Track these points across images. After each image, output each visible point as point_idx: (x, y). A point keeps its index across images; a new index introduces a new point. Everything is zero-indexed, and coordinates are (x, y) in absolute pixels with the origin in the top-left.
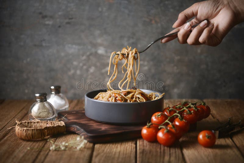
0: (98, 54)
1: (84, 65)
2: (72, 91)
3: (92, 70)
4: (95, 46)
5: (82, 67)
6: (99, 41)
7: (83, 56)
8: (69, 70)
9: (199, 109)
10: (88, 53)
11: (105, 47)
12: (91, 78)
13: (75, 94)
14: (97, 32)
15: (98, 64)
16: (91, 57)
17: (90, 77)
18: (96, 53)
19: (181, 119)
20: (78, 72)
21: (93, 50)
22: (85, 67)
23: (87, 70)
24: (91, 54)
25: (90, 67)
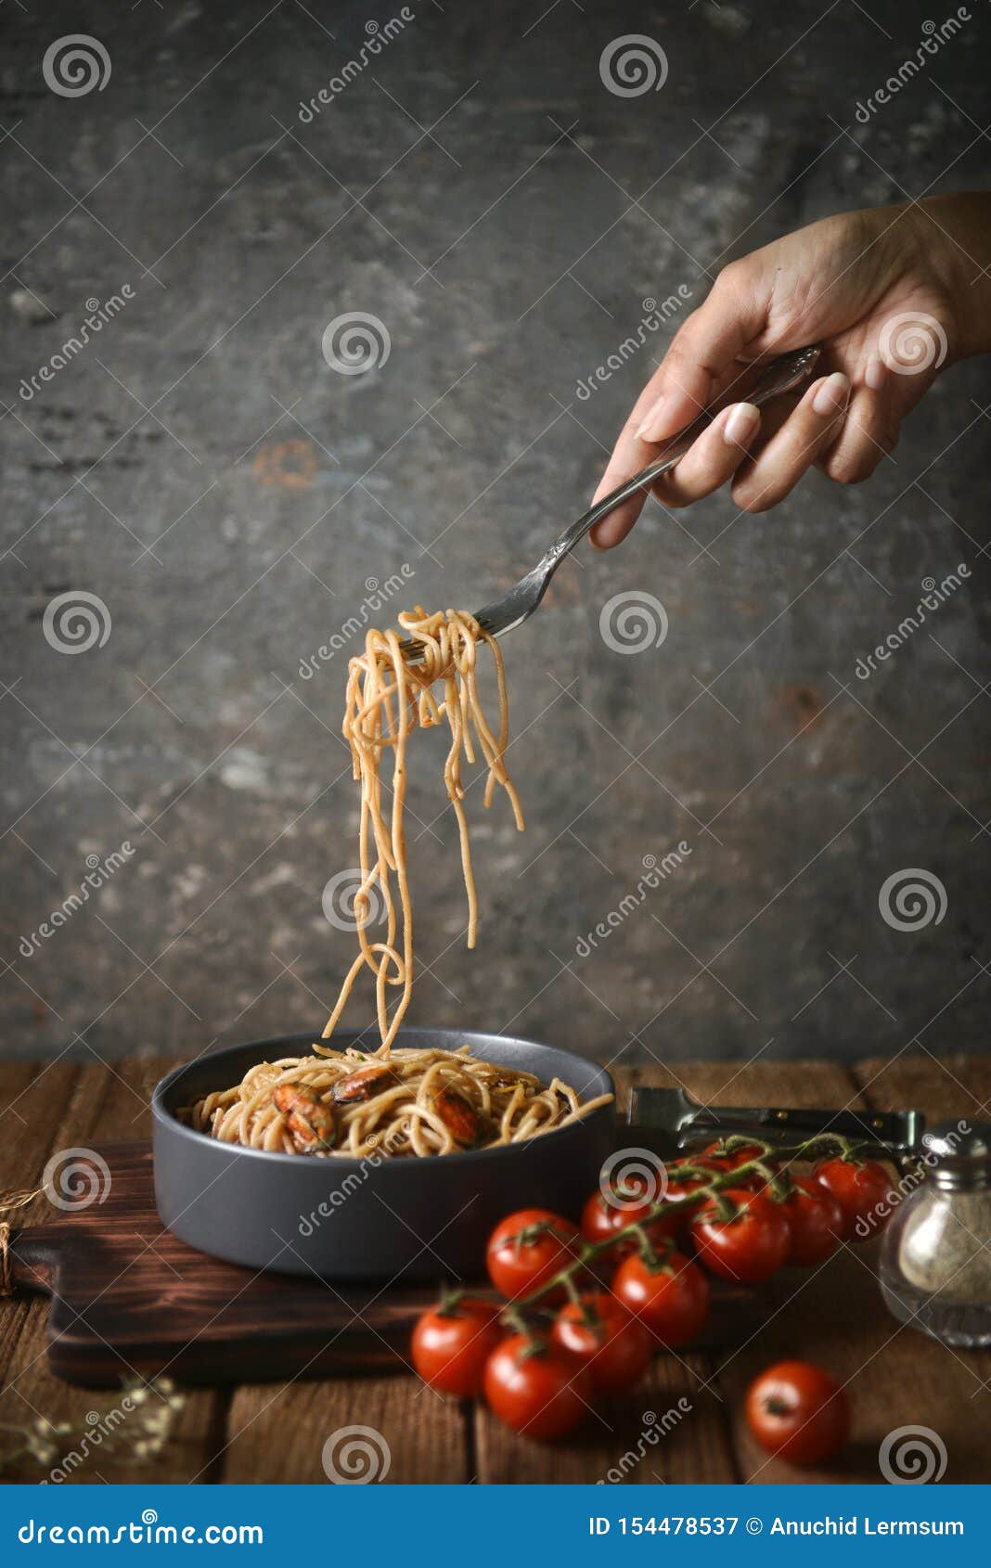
0: (227, 789)
1: (143, 854)
2: (76, 1011)
3: (189, 885)
4: (206, 741)
5: (130, 868)
6: (229, 713)
7: (134, 802)
8: (56, 887)
9: (802, 1191)
10: (166, 789)
11: (261, 752)
13: (92, 1029)
14: (218, 663)
15: (227, 849)
16: (184, 810)
17: (178, 923)
18: (213, 781)
19: (654, 1260)
20: (109, 899)
21: (197, 770)
22: (147, 870)
23: (163, 886)
25: (178, 866)
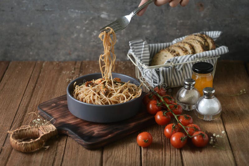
0: (101, 18)
1: (87, 28)
2: (76, 53)
3: (95, 34)
4: (98, 10)
5: (85, 30)
6: (102, 6)
7: (86, 20)
8: (73, 33)
10: (91, 18)
12: (94, 41)
13: (78, 56)
16: (94, 21)
18: (99, 17)
20: (81, 35)
21: (96, 15)
22: (88, 31)
23: (90, 34)
24: (94, 19)
25: (93, 31)
